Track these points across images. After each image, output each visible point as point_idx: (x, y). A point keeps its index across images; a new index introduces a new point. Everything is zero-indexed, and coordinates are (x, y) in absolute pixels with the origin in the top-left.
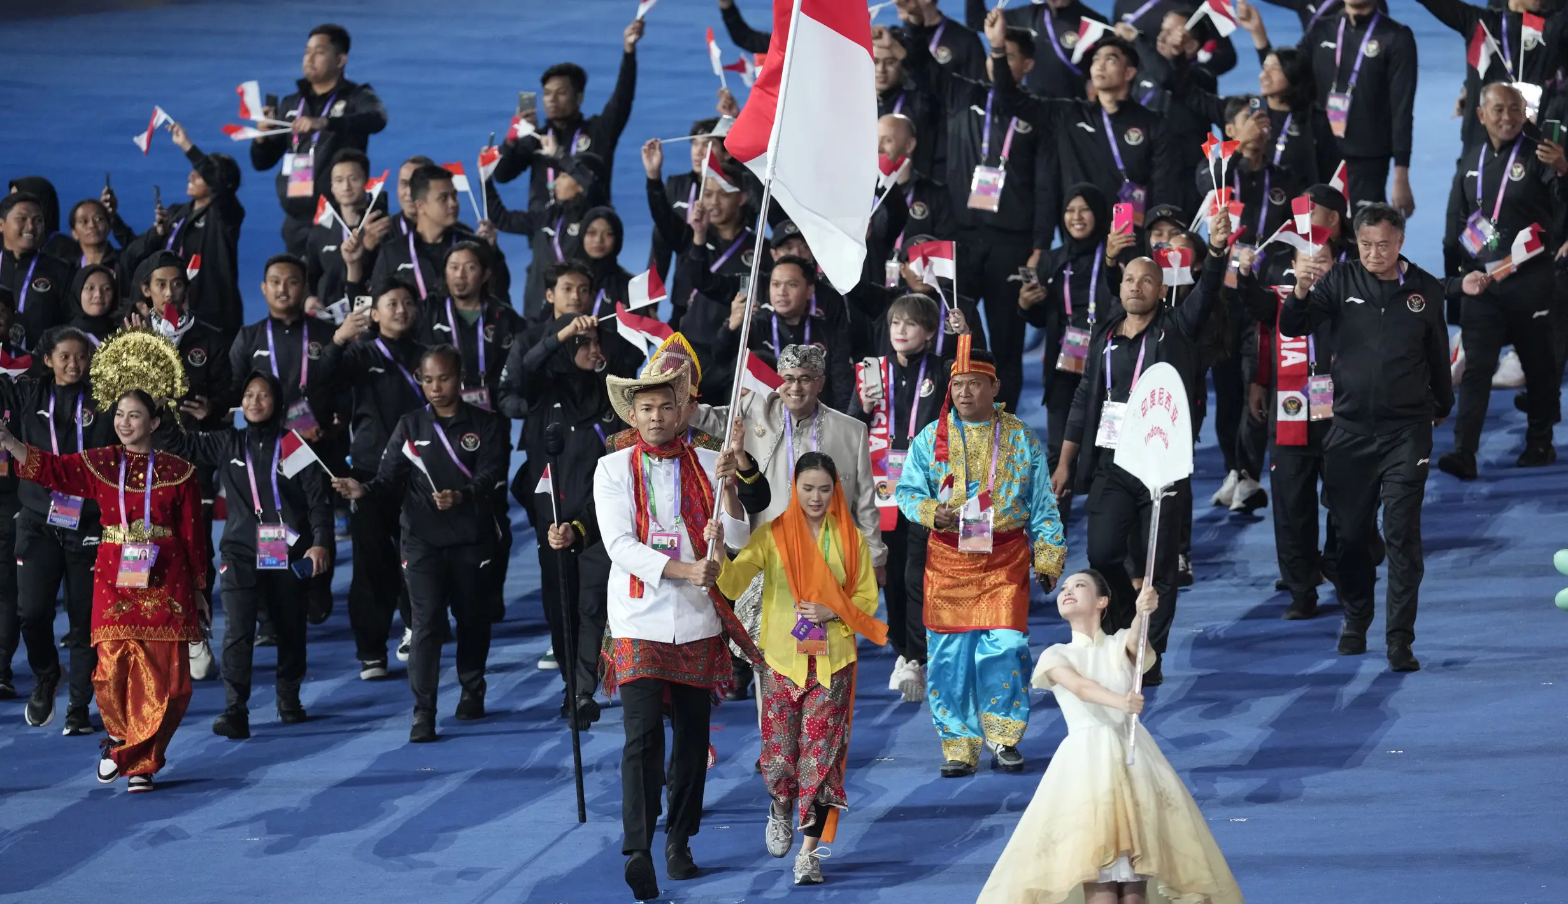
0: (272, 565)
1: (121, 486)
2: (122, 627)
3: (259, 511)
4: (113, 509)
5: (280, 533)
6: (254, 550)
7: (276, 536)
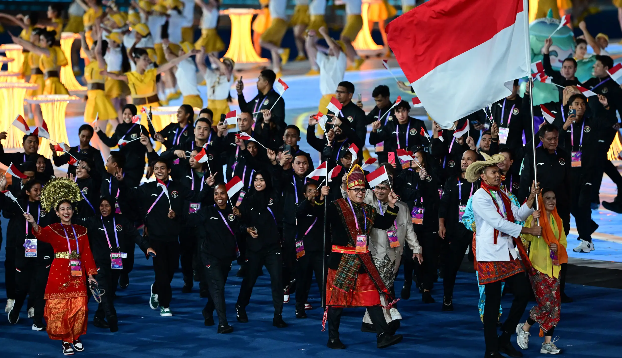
0: (117, 267)
1: (67, 238)
2: (67, 293)
3: (110, 247)
4: (65, 246)
5: (119, 255)
6: (110, 262)
7: (118, 257)
